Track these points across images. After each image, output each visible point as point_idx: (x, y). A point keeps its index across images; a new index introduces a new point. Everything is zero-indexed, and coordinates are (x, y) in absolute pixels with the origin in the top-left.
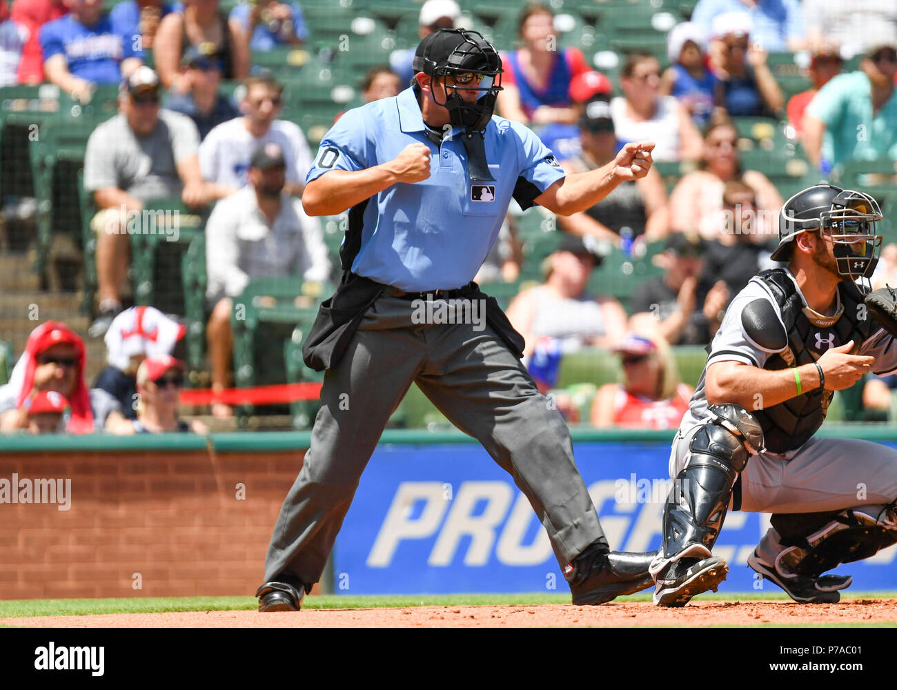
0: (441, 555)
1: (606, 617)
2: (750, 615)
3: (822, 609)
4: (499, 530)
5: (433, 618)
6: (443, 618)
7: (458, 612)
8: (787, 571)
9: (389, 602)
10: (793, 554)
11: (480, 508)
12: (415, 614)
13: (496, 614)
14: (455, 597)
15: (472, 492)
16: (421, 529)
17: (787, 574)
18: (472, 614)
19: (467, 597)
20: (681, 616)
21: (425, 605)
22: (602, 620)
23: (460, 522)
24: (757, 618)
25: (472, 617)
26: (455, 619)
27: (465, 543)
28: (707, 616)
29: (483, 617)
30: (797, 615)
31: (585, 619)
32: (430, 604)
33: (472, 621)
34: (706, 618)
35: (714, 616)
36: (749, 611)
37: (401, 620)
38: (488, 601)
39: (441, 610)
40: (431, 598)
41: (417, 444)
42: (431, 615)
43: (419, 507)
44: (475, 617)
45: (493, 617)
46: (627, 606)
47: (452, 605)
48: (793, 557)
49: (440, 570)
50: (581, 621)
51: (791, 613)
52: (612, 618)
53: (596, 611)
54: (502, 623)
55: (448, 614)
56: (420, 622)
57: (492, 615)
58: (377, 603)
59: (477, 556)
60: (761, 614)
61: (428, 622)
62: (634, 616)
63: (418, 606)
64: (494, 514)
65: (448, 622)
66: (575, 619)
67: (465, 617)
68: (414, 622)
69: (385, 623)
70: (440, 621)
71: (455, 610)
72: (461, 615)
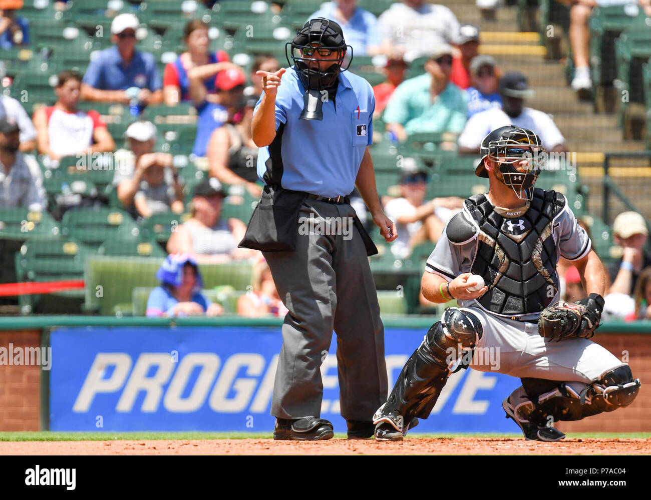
0: (125, 405)
1: (248, 449)
2: (349, 449)
3: (398, 445)
4: (166, 387)
5: (127, 448)
6: (134, 449)
7: (144, 445)
8: (522, 418)
9: (93, 437)
10: (527, 407)
11: (153, 371)
12: (114, 445)
13: (170, 446)
14: (138, 434)
15: (146, 361)
16: (111, 386)
17: (522, 419)
18: (153, 446)
19: (146, 434)
20: (300, 449)
21: (118, 439)
22: (246, 451)
23: (138, 382)
24: (354, 451)
25: (155, 448)
26: (142, 449)
27: (142, 395)
28: (318, 449)
29: (162, 448)
30: (381, 449)
31: (233, 450)
32: (122, 439)
33: (155, 451)
34: (318, 451)
35: (324, 449)
36: (347, 446)
37: (105, 449)
38: (162, 437)
39: (131, 442)
40: (122, 434)
41: (109, 326)
42: (125, 446)
43: (110, 371)
44: (156, 448)
45: (169, 448)
46: (261, 442)
47: (137, 440)
48: (527, 409)
49: (124, 415)
50: (231, 451)
51: (378, 448)
52: (252, 450)
53: (241, 445)
54: (176, 452)
55: (137, 446)
56: (118, 451)
57: (168, 447)
58: (85, 438)
59: (150, 405)
60: (356, 448)
61: (124, 451)
62: (268, 449)
63: (114, 440)
64: (162, 376)
65: (138, 451)
66: (227, 450)
67: (149, 448)
68: (114, 451)
69: (93, 452)
70: (132, 451)
71: (142, 443)
72: (146, 446)
